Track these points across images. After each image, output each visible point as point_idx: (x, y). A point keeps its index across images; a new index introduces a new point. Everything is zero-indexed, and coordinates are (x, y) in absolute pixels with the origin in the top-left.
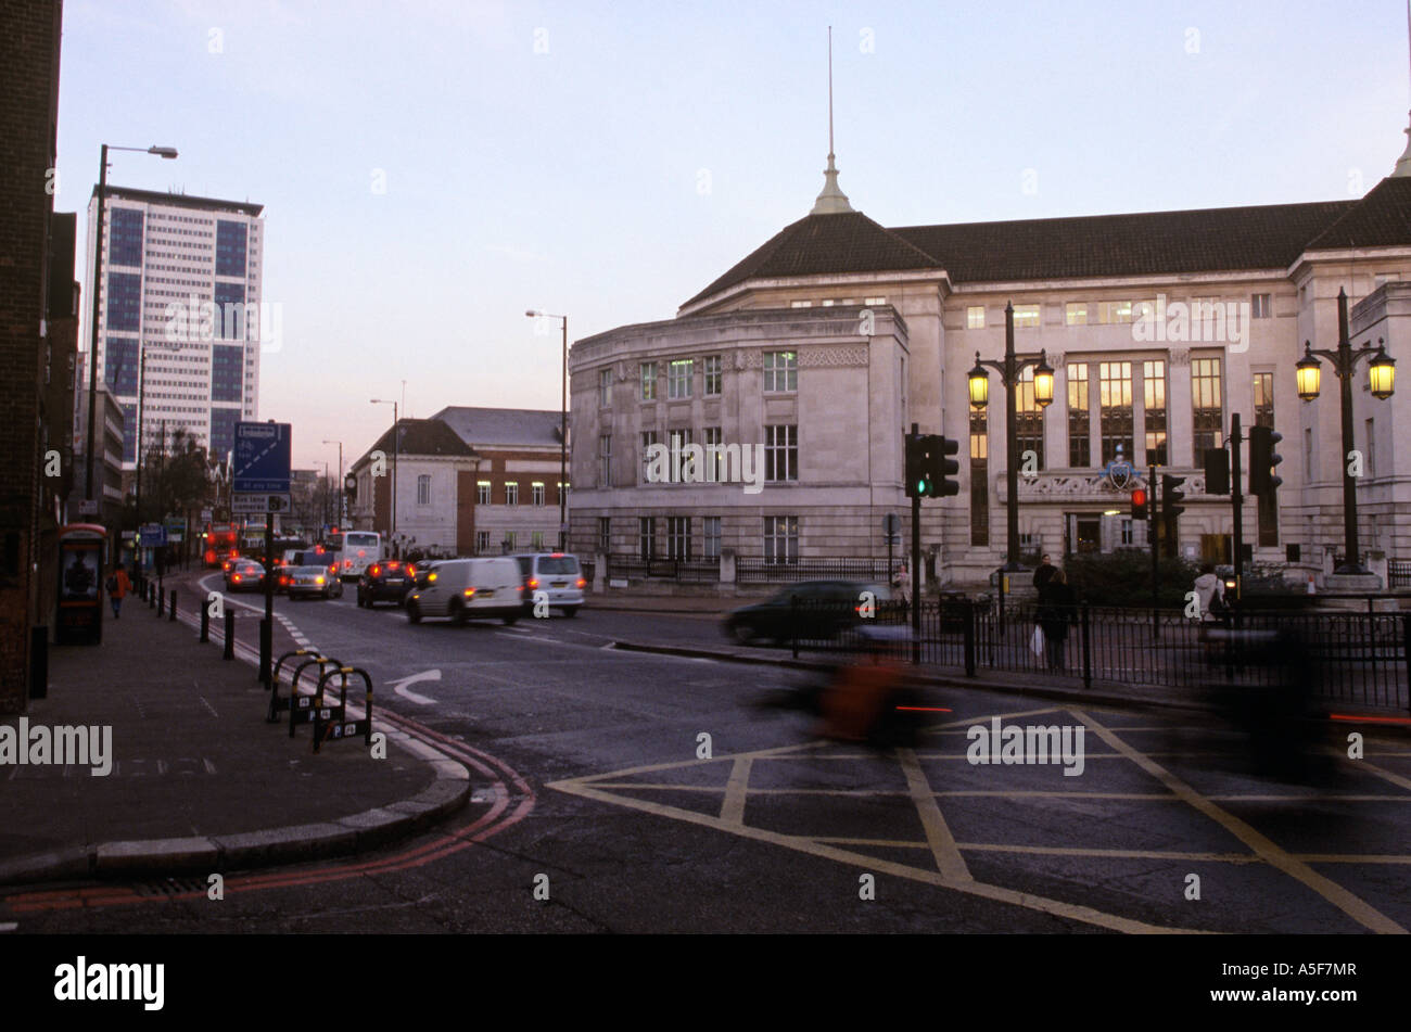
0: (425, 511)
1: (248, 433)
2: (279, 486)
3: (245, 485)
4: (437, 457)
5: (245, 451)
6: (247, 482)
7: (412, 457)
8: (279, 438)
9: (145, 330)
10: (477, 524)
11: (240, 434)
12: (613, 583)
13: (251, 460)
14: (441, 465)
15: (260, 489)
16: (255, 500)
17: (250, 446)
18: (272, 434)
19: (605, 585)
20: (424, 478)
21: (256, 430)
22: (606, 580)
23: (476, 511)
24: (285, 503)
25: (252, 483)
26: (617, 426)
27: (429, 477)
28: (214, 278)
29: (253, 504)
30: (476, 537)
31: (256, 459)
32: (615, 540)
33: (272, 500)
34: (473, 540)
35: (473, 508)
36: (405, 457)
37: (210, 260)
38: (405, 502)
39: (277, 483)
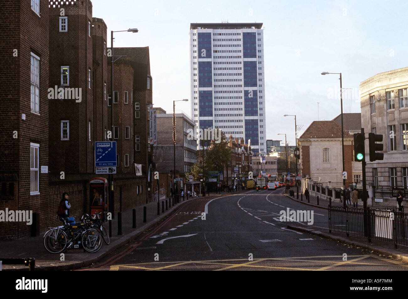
0: (327, 165)
1: (100, 145)
2: (112, 164)
3: (100, 164)
4: (332, 139)
5: (100, 152)
6: (101, 163)
7: (319, 140)
8: (112, 147)
9: (215, 86)
10: (353, 171)
11: (97, 146)
12: (376, 200)
13: (101, 155)
14: (334, 143)
15: (105, 165)
16: (104, 169)
17: (101, 150)
18: (109, 146)
19: (372, 202)
20: (326, 149)
21: (103, 144)
22: (373, 199)
23: (353, 165)
24: (115, 170)
25: (102, 163)
26: (378, 123)
27: (328, 149)
28: (242, 60)
29: (103, 171)
30: (353, 178)
31: (103, 155)
32: (379, 179)
33: (110, 169)
34: (352, 179)
35: (351, 164)
36: (316, 139)
37: (240, 51)
38: (316, 162)
39: (112, 163)
